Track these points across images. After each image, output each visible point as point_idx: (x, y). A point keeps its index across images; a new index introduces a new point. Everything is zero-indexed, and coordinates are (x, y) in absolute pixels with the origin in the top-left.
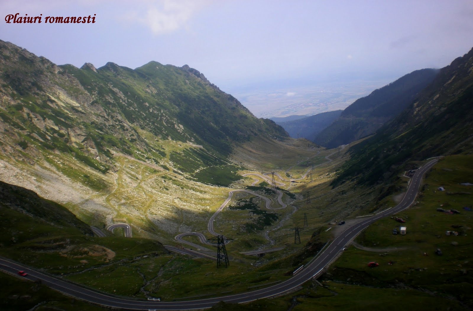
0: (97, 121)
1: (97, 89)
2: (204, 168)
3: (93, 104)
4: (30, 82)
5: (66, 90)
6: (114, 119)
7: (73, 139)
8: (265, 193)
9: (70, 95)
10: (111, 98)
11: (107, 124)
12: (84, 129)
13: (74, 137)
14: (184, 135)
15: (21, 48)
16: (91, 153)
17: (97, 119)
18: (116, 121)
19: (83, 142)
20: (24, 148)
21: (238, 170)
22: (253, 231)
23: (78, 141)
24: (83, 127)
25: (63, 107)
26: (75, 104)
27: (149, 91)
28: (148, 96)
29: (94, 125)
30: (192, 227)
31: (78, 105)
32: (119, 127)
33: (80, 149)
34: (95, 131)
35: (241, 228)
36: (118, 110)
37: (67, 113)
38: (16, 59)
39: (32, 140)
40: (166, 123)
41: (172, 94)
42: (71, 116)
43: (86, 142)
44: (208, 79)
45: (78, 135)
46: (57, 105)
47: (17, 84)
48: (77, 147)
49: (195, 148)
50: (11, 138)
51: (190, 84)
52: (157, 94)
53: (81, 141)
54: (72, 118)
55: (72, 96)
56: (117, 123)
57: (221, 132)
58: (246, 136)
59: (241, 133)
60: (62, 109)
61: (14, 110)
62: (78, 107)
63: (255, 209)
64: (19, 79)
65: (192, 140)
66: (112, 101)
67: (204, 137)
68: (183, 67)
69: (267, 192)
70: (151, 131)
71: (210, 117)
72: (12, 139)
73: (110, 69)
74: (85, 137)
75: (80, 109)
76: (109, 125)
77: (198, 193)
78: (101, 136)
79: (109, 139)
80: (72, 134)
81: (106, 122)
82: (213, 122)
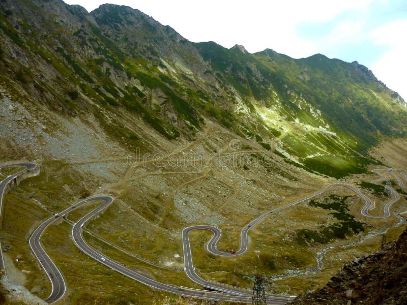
0: (206, 90)
1: (231, 65)
2: (322, 155)
3: (205, 73)
4: (145, 46)
5: (183, 58)
6: (227, 91)
7: (154, 101)
8: (373, 193)
9: (186, 63)
10: (243, 75)
11: (216, 95)
12: (186, 96)
13: (155, 98)
14: (319, 120)
15: (148, 16)
16: (168, 118)
17: (206, 88)
18: (228, 93)
19: (161, 105)
20: (73, 99)
21: (369, 164)
22: (305, 243)
23: (157, 103)
24: (186, 93)
25: (173, 73)
26: (188, 72)
27: (302, 78)
28: (298, 81)
29: (200, 94)
30: (227, 219)
31: (191, 73)
32: (231, 99)
33: (157, 111)
34: (198, 99)
35: (287, 235)
36: (248, 87)
37: (175, 79)
38: (139, 25)
39: (97, 94)
40: (302, 106)
41: (327, 84)
42: (178, 82)
43: (165, 105)
44: (375, 76)
45: (160, 97)
46: (168, 70)
47: (133, 47)
48: (155, 109)
49: (324, 134)
50: (61, 87)
51: (351, 77)
52: (309, 81)
53: (160, 104)
54: (178, 84)
55: (187, 64)
56: (229, 96)
57: (372, 125)
58: (401, 133)
59: (395, 129)
60: (172, 75)
61: (93, 63)
62: (191, 75)
63: (342, 211)
64: (136, 43)
65: (326, 127)
66: (243, 78)
67: (348, 127)
68: (353, 63)
69: (376, 193)
70: (276, 110)
71: (364, 109)
72: (63, 88)
73: (267, 54)
74: (165, 100)
75: (192, 77)
76: (218, 96)
77: (285, 180)
78: (202, 104)
79: (210, 108)
80: (154, 95)
81: (215, 92)
82: (365, 115)
